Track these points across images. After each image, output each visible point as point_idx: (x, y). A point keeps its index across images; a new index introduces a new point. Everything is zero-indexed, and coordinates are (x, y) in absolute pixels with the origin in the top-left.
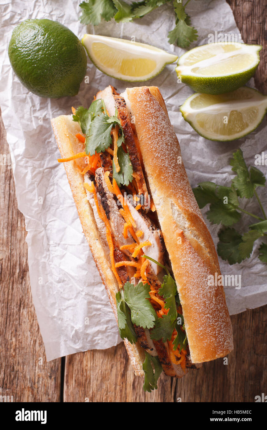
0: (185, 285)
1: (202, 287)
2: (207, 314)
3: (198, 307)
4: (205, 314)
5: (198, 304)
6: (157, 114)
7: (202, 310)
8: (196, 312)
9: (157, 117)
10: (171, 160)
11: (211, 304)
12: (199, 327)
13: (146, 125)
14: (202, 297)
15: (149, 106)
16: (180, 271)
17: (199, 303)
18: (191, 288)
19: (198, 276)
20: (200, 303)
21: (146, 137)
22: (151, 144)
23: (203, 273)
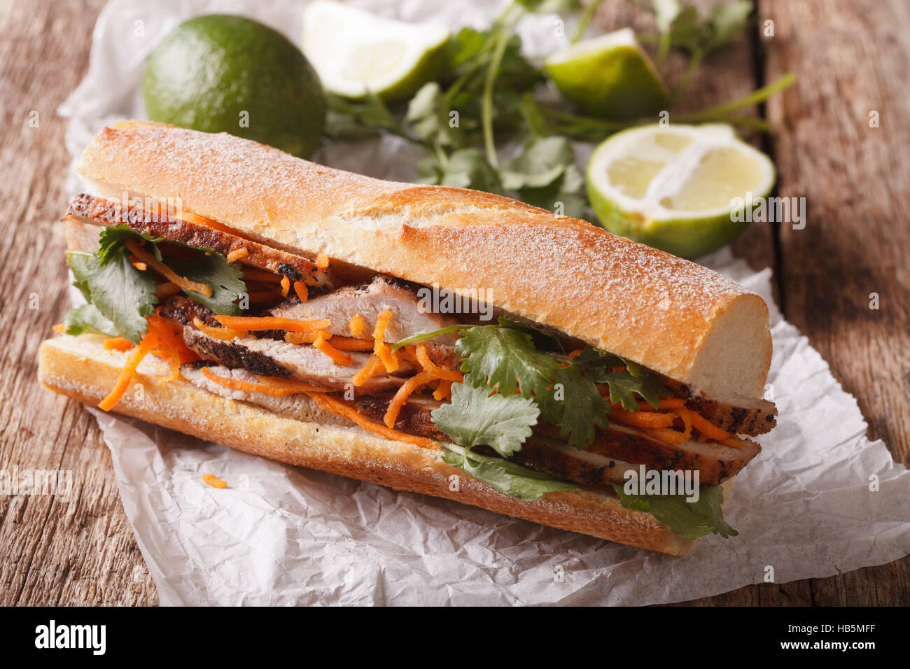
0: (511, 288)
1: (542, 259)
2: (605, 284)
3: (575, 293)
4: (602, 288)
5: (568, 288)
6: (166, 143)
7: (587, 289)
8: (581, 304)
9: (173, 145)
10: (271, 172)
11: (595, 264)
12: (617, 316)
13: (165, 175)
14: (561, 272)
15: (137, 147)
16: (475, 282)
17: (568, 285)
18: (527, 280)
19: (515, 251)
20: (570, 282)
21: (186, 188)
22: (206, 188)
23: (518, 240)
